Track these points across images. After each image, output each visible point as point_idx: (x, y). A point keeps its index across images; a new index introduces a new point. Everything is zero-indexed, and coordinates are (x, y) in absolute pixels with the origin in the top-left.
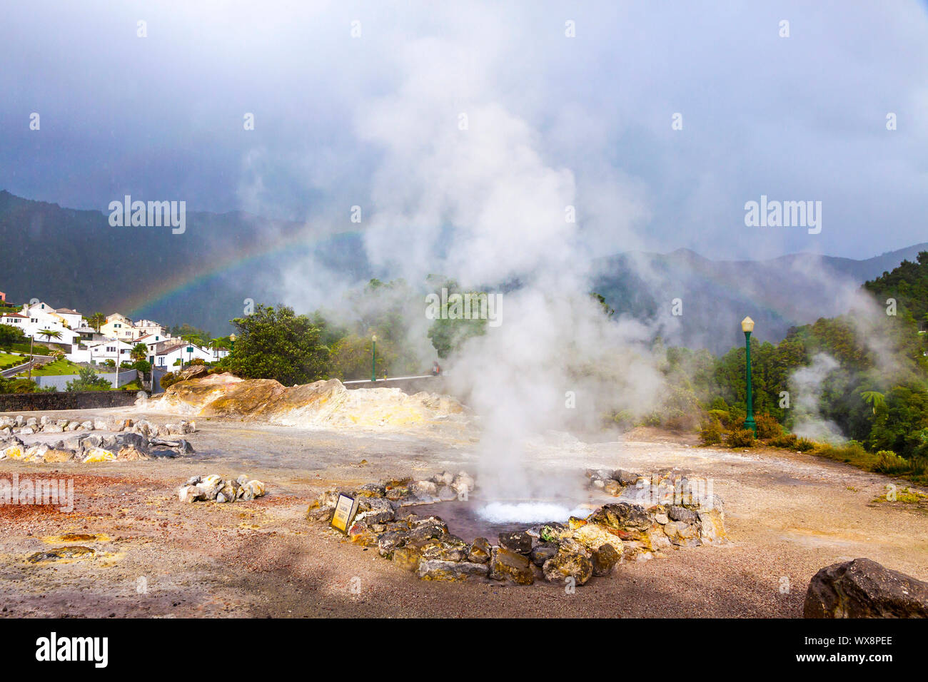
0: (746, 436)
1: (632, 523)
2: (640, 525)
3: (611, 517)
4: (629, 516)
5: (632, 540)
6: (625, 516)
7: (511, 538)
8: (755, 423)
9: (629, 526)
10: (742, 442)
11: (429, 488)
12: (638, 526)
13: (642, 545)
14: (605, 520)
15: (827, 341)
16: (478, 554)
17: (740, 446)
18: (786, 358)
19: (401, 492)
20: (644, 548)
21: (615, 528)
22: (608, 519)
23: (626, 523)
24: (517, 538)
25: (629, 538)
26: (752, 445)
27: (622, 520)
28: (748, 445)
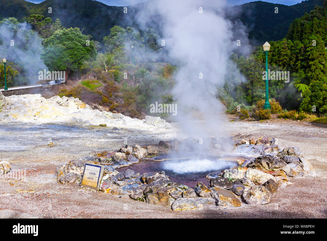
0: (266, 113)
1: (277, 166)
2: (280, 167)
3: (264, 163)
4: (274, 163)
5: (277, 176)
6: (272, 163)
7: (219, 181)
8: (270, 105)
9: (275, 168)
10: (264, 117)
11: (122, 156)
12: (279, 168)
13: (283, 178)
14: (261, 166)
15: (276, 55)
16: (206, 192)
17: (263, 119)
18: (253, 66)
19: (108, 160)
20: (284, 180)
21: (267, 170)
22: (262, 165)
23: (273, 166)
24: (223, 180)
25: (276, 175)
26: (269, 118)
27: (270, 165)
28: (267, 118)
